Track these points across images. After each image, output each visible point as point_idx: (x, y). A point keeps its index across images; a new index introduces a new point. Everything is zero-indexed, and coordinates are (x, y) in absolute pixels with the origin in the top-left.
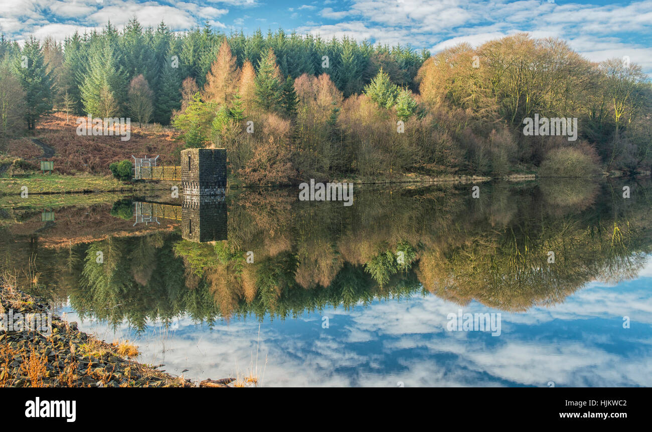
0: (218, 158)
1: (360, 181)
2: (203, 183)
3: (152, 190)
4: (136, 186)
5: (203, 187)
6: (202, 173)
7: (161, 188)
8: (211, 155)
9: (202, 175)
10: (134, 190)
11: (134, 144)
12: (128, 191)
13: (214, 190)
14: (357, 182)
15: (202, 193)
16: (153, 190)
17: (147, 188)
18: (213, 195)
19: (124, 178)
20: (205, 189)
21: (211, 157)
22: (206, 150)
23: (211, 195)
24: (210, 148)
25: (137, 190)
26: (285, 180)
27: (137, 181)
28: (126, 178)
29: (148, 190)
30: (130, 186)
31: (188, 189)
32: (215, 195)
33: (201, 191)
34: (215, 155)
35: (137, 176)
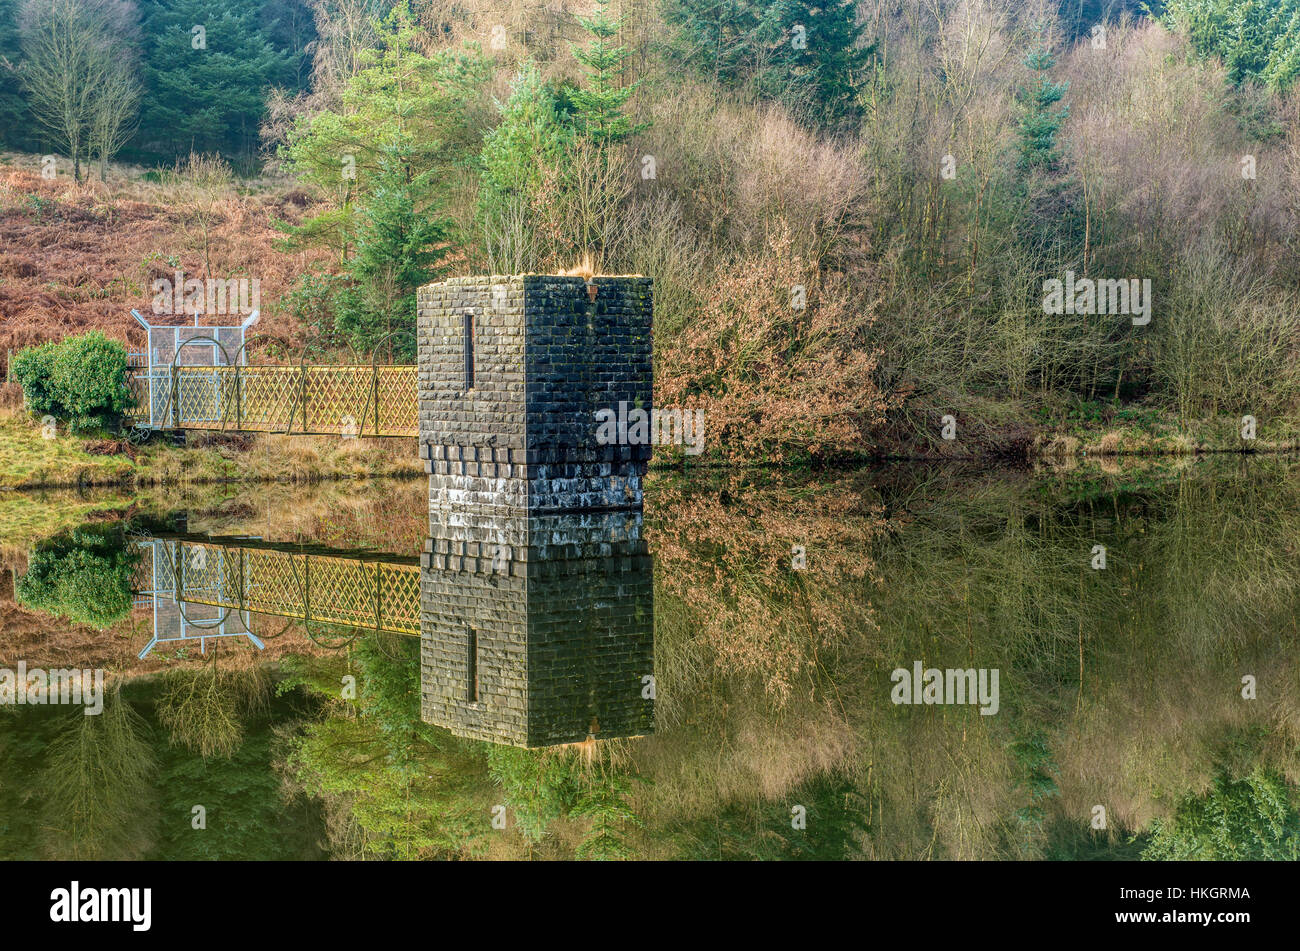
0: (612, 323)
1: (1182, 441)
2: (543, 447)
3: (226, 482)
4: (145, 463)
5: (543, 470)
6: (541, 398)
7: (266, 471)
8: (580, 309)
9: (539, 409)
10: (142, 483)
11: (81, 256)
12: (110, 484)
13: (594, 483)
14: (1170, 446)
15: (537, 497)
16: (232, 480)
17: (201, 471)
18: (586, 511)
19: (84, 422)
20: (550, 477)
21: (583, 321)
22: (555, 281)
23: (577, 511)
24: (573, 273)
25: (152, 483)
26: (849, 433)
27: (154, 436)
28: (96, 421)
29: (204, 481)
30: (121, 462)
31: (457, 480)
32: (598, 510)
33: (532, 491)
34: (600, 310)
35: (152, 414)
